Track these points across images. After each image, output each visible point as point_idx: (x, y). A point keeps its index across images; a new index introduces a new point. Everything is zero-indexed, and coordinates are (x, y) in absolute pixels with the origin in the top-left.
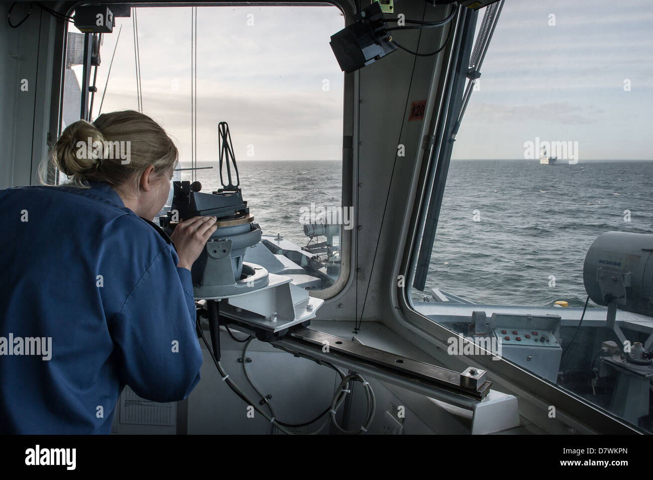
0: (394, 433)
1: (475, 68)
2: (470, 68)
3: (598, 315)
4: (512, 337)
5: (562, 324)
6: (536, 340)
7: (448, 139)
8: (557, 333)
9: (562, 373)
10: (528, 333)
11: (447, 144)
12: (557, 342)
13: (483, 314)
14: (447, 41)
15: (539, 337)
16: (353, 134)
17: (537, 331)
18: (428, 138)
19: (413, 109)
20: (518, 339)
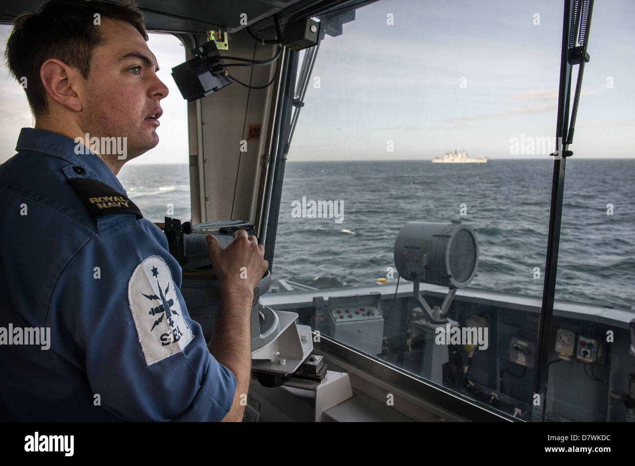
0: (253, 421)
1: (299, 98)
2: (295, 98)
3: (407, 288)
4: (345, 315)
5: (383, 298)
6: (364, 315)
7: (281, 158)
8: (379, 307)
9: (386, 338)
10: (358, 310)
11: (281, 162)
12: (379, 315)
13: (321, 299)
14: (275, 76)
15: (366, 312)
16: (198, 153)
17: (364, 307)
18: (264, 157)
19: (251, 131)
20: (350, 317)
